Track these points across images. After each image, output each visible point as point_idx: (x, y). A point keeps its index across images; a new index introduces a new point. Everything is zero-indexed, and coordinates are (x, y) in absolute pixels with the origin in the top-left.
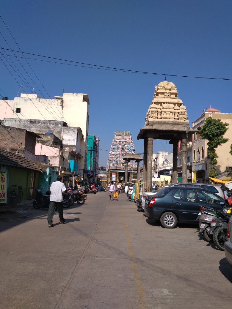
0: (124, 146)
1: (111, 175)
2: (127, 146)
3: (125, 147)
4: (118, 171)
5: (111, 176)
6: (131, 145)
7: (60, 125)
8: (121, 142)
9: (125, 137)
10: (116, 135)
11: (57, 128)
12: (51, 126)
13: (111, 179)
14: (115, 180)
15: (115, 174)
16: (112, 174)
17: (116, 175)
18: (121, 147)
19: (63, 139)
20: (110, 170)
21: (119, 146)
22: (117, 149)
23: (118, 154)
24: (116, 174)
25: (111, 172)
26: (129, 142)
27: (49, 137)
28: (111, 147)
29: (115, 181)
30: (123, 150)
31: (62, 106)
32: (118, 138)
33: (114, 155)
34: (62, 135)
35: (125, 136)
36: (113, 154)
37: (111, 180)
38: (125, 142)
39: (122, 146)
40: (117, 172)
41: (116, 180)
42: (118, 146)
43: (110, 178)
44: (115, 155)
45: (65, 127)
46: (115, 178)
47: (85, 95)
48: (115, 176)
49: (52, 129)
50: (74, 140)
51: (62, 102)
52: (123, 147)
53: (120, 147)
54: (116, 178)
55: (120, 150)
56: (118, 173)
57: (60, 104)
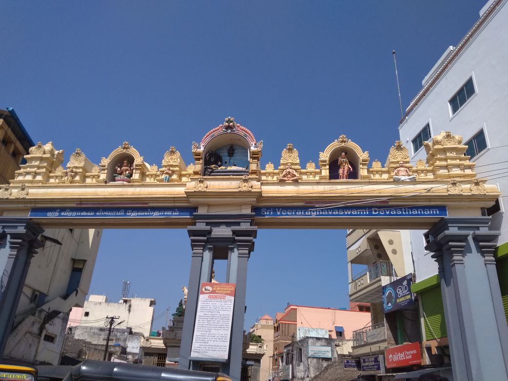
7: (126, 333)
11: (123, 336)
12: (118, 334)
19: (127, 346)
27: (117, 348)
31: (129, 311)
34: (127, 343)
45: (131, 335)
47: (153, 300)
49: (118, 337)
50: (137, 348)
51: (130, 306)
57: (127, 308)
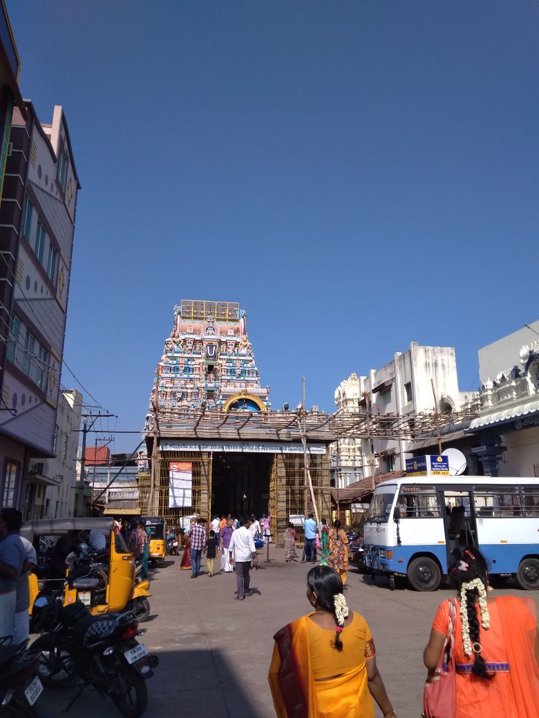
0: (215, 357)
1: (165, 473)
2: (229, 361)
3: (220, 362)
4: (209, 449)
5: (165, 481)
6: (244, 356)
8: (201, 341)
9: (219, 325)
10: (183, 318)
13: (164, 495)
14: (188, 503)
15: (190, 465)
16: (174, 466)
17: (194, 474)
18: (202, 361)
20: (161, 440)
21: (192, 359)
22: (187, 370)
23: (189, 391)
24: (195, 465)
25: (163, 453)
26: (237, 344)
28: (162, 364)
29: (186, 511)
30: (212, 376)
32: (187, 328)
33: (174, 394)
35: (218, 320)
36: (169, 390)
37: (167, 502)
38: (220, 342)
39: (207, 357)
40: (200, 454)
41: (194, 502)
42: (189, 359)
43: (157, 495)
44: (179, 395)
46: (189, 493)
48: (189, 476)
52: (211, 362)
53: (200, 361)
54: (194, 492)
55: (199, 374)
56: (205, 457)
